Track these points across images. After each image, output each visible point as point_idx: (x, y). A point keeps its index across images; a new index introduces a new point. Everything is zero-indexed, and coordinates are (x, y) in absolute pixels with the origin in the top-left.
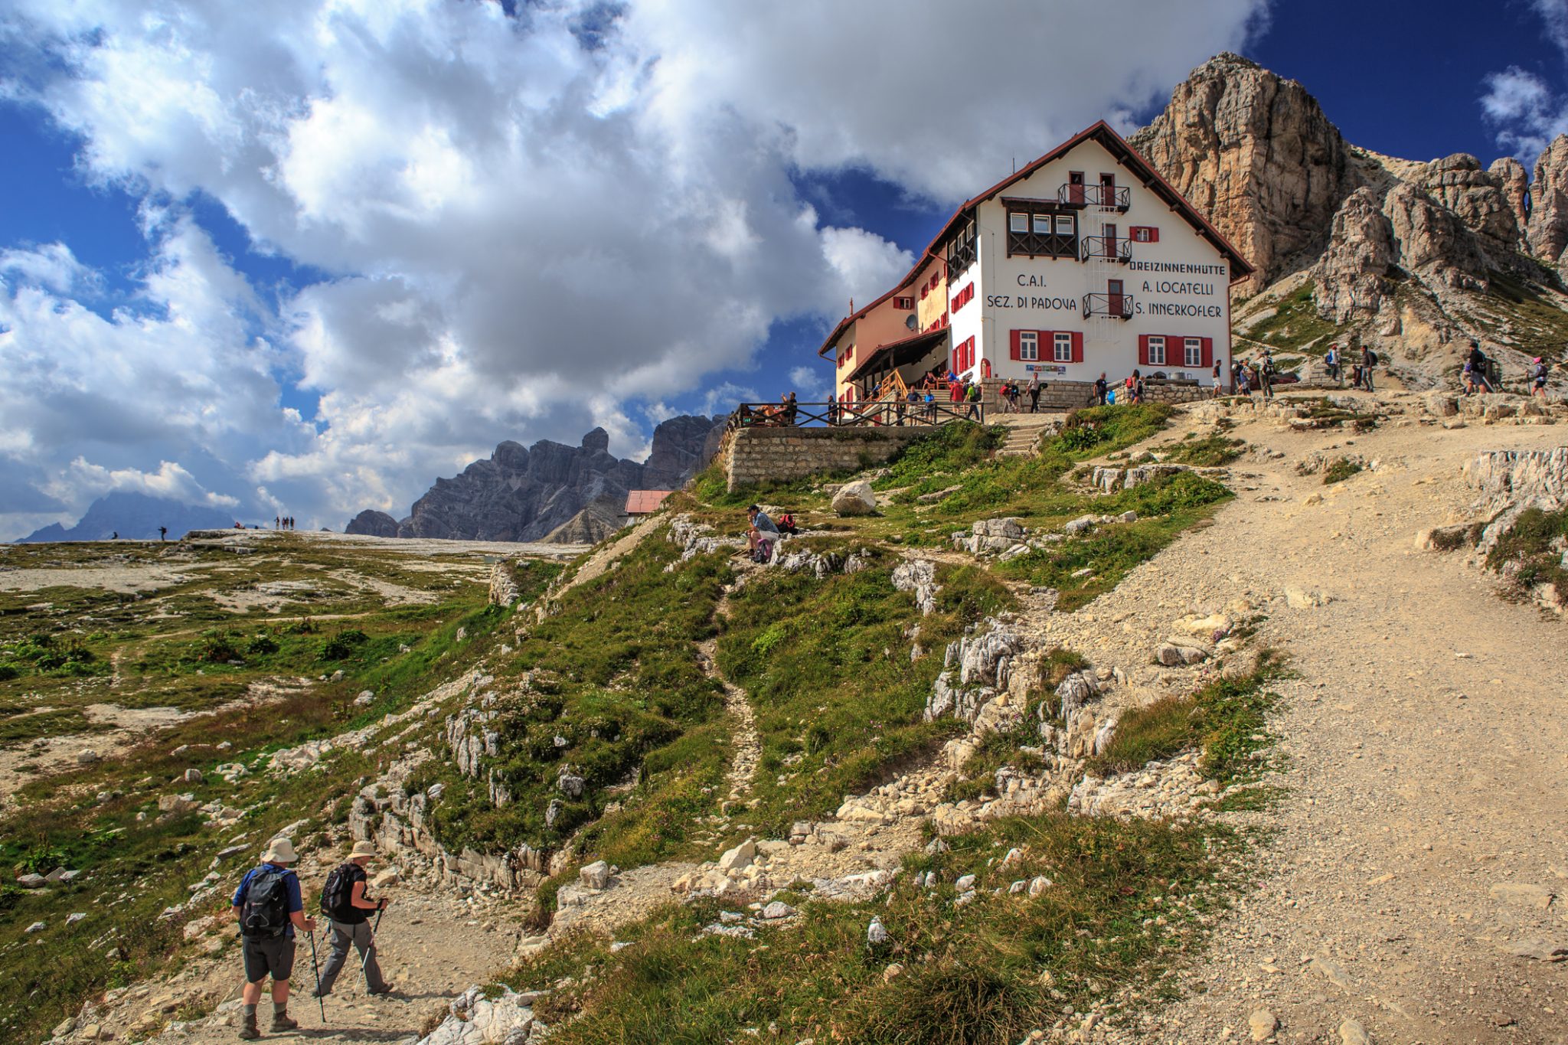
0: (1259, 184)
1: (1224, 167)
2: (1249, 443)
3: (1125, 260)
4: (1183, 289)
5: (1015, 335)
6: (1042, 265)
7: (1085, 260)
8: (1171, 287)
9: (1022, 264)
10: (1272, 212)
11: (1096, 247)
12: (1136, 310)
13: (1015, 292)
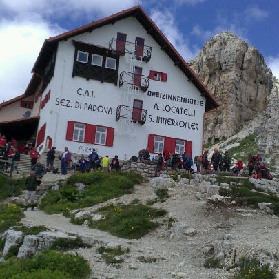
0: (236, 88)
1: (222, 79)
2: (171, 215)
3: (144, 89)
4: (178, 111)
5: (71, 125)
6: (94, 85)
7: (121, 85)
8: (171, 109)
9: (81, 82)
10: (241, 101)
11: (128, 79)
12: (148, 119)
13: (75, 98)
